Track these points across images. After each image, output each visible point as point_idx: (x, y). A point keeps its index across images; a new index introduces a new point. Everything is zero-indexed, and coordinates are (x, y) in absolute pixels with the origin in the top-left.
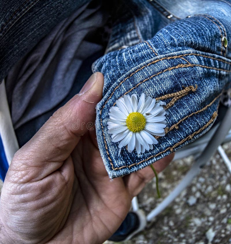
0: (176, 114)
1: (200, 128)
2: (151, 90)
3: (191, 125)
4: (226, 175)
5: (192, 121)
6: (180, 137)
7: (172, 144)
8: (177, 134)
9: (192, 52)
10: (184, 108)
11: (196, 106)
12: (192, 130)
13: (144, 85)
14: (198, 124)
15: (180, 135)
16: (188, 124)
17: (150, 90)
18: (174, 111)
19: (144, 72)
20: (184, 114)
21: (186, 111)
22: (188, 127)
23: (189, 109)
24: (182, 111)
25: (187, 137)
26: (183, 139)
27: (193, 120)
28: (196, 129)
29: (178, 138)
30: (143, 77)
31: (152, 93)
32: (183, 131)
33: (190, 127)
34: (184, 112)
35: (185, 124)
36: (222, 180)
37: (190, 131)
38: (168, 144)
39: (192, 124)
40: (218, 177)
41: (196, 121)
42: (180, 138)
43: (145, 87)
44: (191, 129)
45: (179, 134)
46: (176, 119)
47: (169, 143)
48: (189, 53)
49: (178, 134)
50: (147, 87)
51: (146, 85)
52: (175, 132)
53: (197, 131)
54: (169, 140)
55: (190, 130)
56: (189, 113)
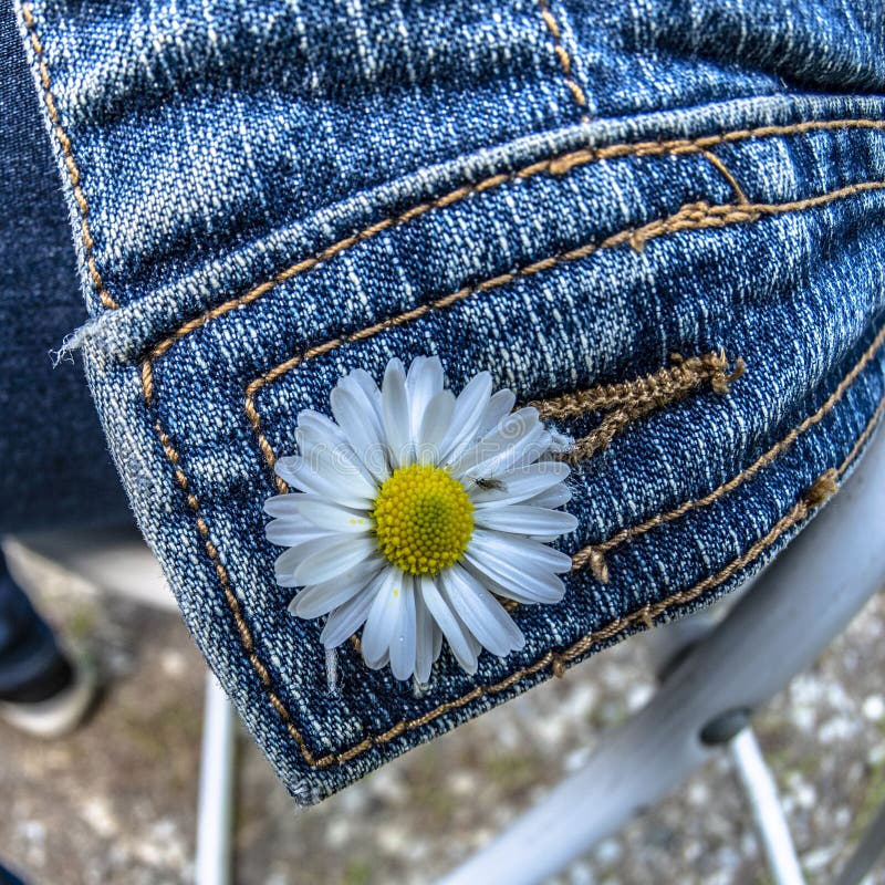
0: (608, 496)
1: (702, 577)
2: (518, 361)
3: (660, 563)
4: (738, 847)
5: (674, 544)
6: (603, 608)
7: (564, 641)
8: (591, 591)
9: (769, 119)
10: (650, 474)
11: (711, 465)
12: (663, 584)
13: (488, 311)
14: (698, 558)
15: (603, 598)
16: (653, 554)
17: (512, 359)
18: (602, 479)
19: (497, 224)
20: (646, 504)
21: (657, 492)
22: (645, 569)
23: (672, 481)
24: (639, 486)
25: (631, 611)
26: (613, 620)
27: (679, 537)
28: (682, 580)
29: (593, 612)
30: (483, 258)
31: (521, 376)
32: (621, 582)
33: (656, 573)
34: (647, 498)
35: (637, 553)
36: (716, 869)
37: (651, 588)
38: (548, 636)
39: (668, 555)
40: (692, 851)
41: (692, 544)
42: (601, 613)
43: (490, 330)
44: (656, 581)
45: (600, 592)
46: (602, 525)
47: (552, 635)
48: (754, 125)
49: (596, 594)
50: (502, 332)
51: (497, 319)
52: (585, 582)
53: (685, 590)
54: (554, 621)
55: (654, 585)
56: (670, 505)
